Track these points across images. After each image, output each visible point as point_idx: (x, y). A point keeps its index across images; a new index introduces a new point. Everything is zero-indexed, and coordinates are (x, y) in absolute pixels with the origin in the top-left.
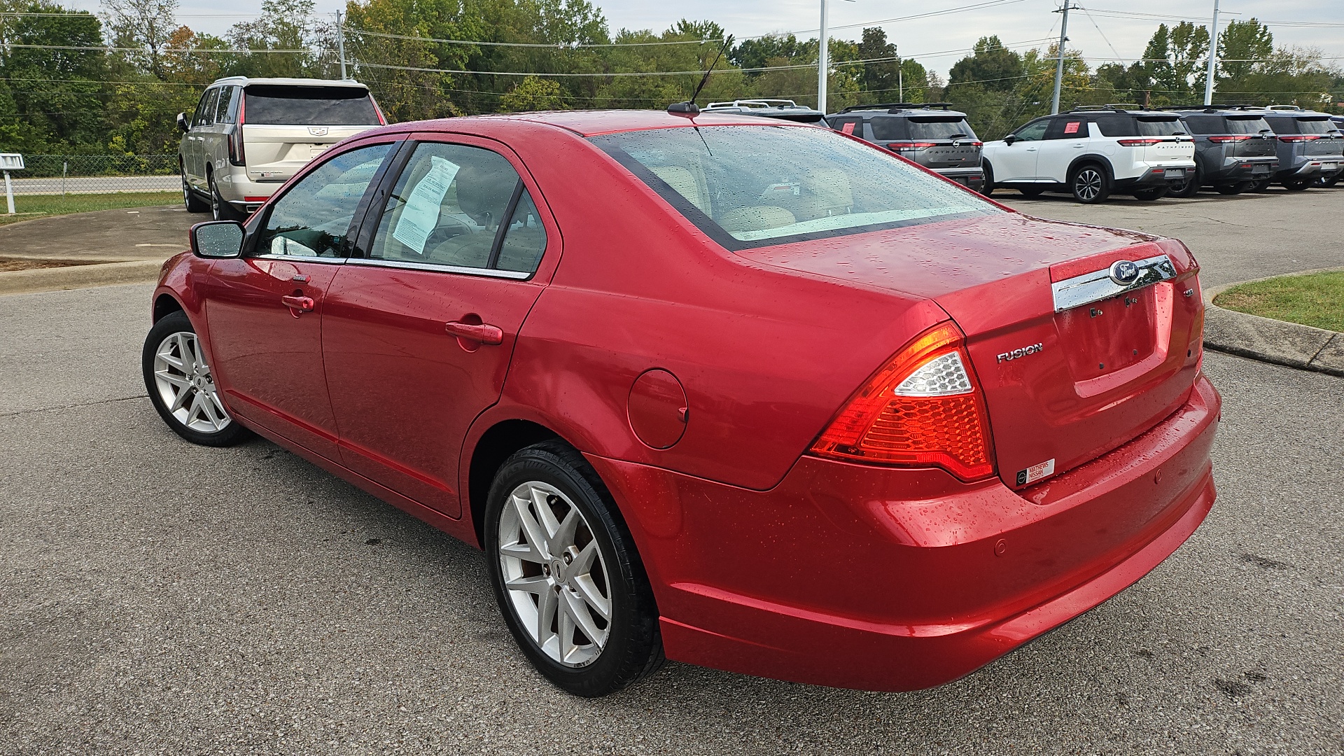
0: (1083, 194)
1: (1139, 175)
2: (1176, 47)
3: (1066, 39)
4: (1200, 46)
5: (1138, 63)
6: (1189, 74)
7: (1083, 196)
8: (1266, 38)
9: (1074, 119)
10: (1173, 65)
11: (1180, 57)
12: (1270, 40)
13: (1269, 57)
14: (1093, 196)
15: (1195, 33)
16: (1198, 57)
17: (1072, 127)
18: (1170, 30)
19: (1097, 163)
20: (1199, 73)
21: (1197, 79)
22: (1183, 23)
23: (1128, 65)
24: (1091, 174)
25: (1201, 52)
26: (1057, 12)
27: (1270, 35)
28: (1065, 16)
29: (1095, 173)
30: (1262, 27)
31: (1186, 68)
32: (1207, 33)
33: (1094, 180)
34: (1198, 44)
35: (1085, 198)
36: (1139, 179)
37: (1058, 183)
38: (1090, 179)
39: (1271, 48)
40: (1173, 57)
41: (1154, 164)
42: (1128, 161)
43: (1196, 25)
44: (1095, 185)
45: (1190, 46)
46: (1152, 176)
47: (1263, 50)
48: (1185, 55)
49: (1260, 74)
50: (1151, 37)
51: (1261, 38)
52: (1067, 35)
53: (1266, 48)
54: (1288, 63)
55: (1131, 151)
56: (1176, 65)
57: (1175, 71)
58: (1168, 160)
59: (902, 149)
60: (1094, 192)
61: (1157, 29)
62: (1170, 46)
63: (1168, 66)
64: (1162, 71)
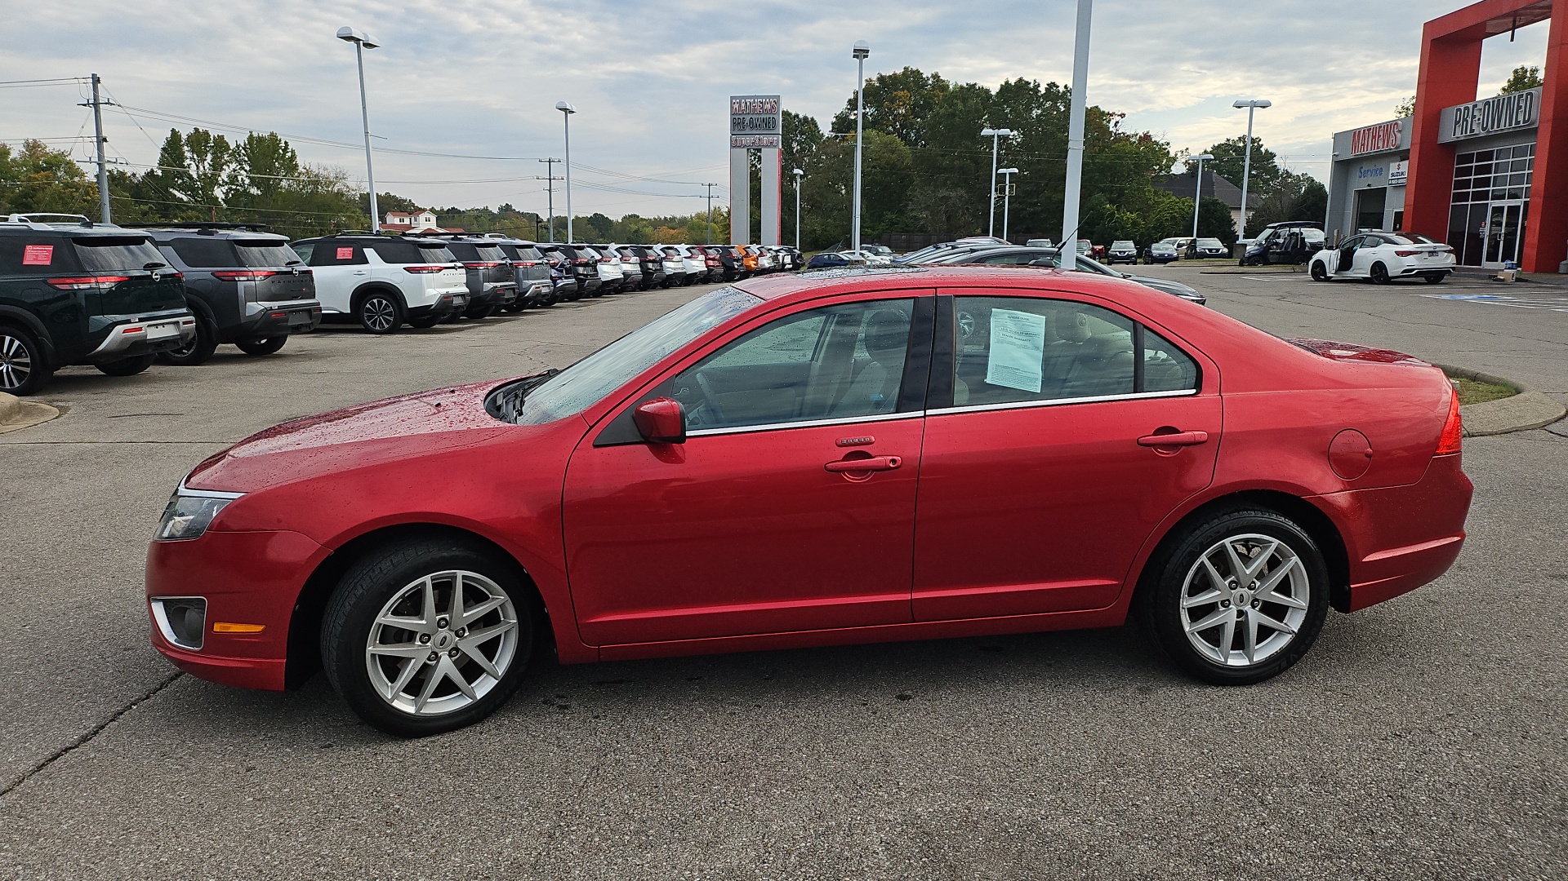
0: (374, 323)
1: (433, 302)
2: (195, 157)
3: (105, 140)
4: (222, 157)
5: (152, 171)
6: (216, 187)
7: (375, 326)
8: (289, 154)
9: (345, 243)
10: (195, 176)
11: (201, 168)
12: (293, 157)
13: (296, 174)
14: (386, 326)
15: (213, 142)
16: (222, 169)
17: (344, 252)
18: (184, 137)
19: (388, 291)
20: (226, 187)
21: (226, 194)
22: (196, 130)
23: (141, 172)
24: (380, 303)
25: (223, 164)
26: (85, 105)
27: (293, 151)
28: (97, 112)
29: (384, 302)
30: (283, 142)
31: (211, 181)
32: (227, 143)
33: (384, 309)
34: (219, 155)
35: (378, 328)
36: (433, 307)
37: (341, 313)
38: (379, 309)
39: (296, 165)
40: (194, 167)
41: (444, 291)
42: (420, 289)
43: (213, 134)
44: (386, 314)
45: (209, 157)
46: (444, 302)
47: (289, 167)
48: (207, 166)
49: (289, 191)
50: (162, 143)
51: (284, 154)
52: (104, 134)
53: (291, 166)
54: (316, 183)
55: (421, 278)
56: (199, 176)
57: (199, 183)
58: (452, 287)
59: (237, 279)
60: (388, 322)
61: (169, 135)
62: (188, 154)
63: (190, 177)
64: (184, 182)
